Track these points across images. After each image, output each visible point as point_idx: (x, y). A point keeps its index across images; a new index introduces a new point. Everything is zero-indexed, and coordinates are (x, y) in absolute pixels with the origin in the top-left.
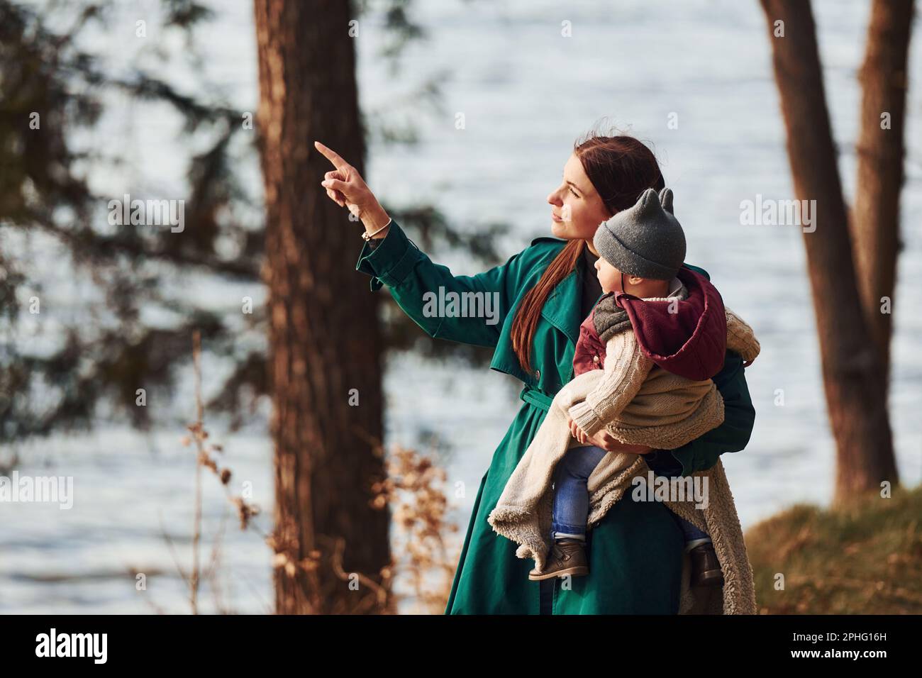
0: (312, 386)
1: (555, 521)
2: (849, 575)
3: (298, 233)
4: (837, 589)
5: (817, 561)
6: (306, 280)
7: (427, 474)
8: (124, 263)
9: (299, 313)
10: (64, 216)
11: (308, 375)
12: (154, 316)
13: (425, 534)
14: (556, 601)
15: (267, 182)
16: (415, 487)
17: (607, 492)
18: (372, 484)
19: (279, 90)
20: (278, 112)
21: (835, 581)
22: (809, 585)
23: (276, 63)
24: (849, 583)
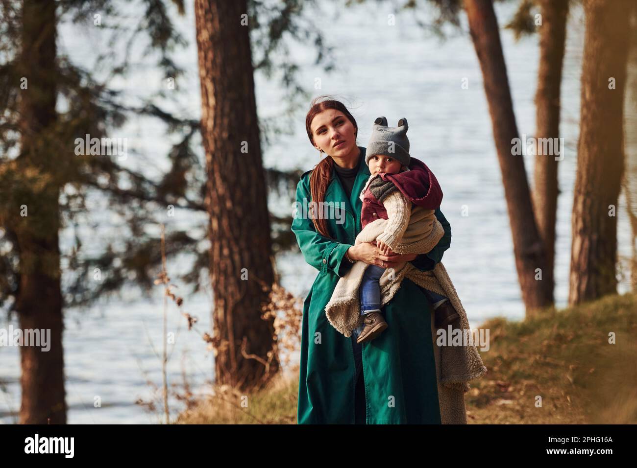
0: (233, 261)
1: (363, 305)
2: (521, 352)
3: (224, 179)
4: (516, 359)
5: (504, 344)
6: (229, 204)
7: (292, 301)
8: (135, 204)
9: (225, 222)
10: (103, 180)
11: (231, 255)
12: (153, 231)
13: (291, 333)
14: (364, 349)
15: (207, 152)
16: (286, 308)
17: (392, 285)
18: (262, 307)
19: (212, 101)
20: (212, 113)
21: (514, 355)
22: (500, 357)
23: (210, 86)
24: (521, 356)
